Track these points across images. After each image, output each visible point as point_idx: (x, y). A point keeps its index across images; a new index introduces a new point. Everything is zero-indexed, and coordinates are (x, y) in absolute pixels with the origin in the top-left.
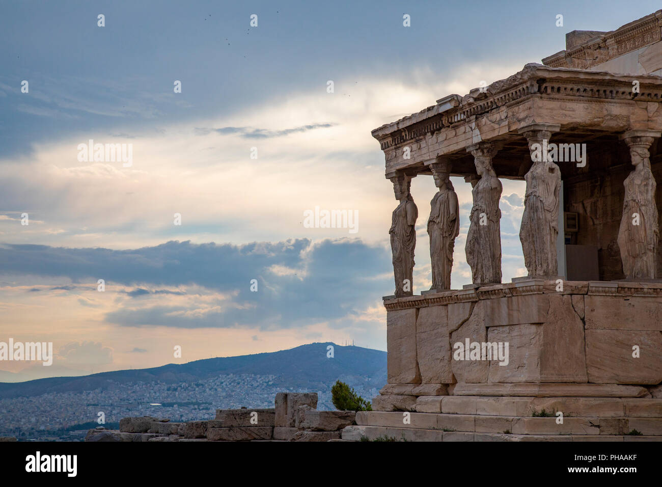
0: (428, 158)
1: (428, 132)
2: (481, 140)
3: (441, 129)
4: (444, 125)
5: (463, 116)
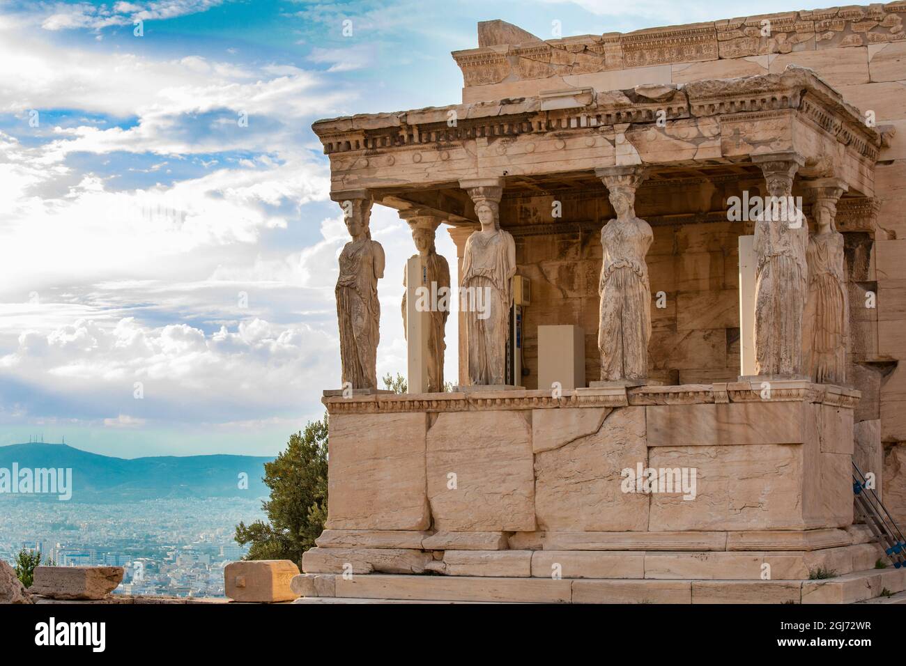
0: (474, 176)
1: (483, 136)
2: (640, 163)
3: (522, 134)
4: (532, 129)
5: (594, 122)
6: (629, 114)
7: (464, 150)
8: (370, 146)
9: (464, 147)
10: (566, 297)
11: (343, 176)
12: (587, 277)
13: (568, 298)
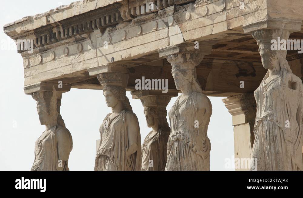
0: (96, 65)
1: (97, 28)
2: (182, 41)
3: (118, 24)
4: (122, 19)
7: (90, 41)
8: (40, 44)
9: (90, 38)
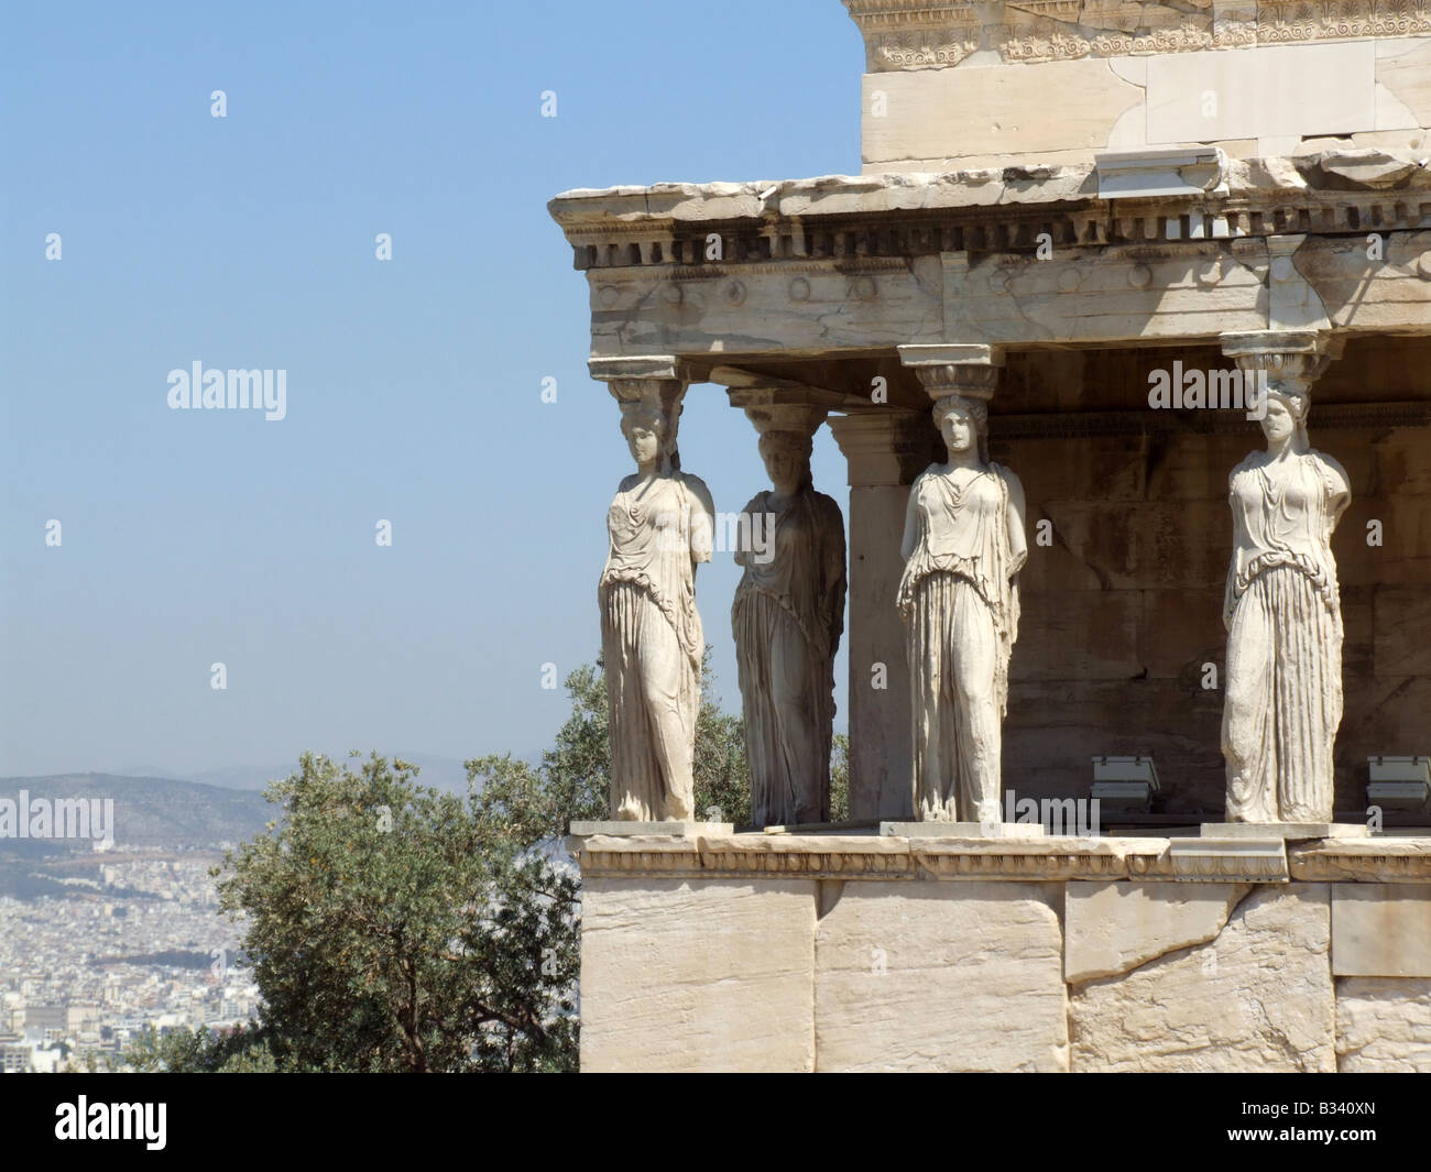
0: (934, 340)
2: (1325, 326)
4: (1075, 239)
5: (1221, 228)
6: (1304, 213)
7: (912, 278)
8: (688, 257)
9: (911, 271)
10: (1106, 587)
11: (621, 323)
12: (1158, 541)
13: (1110, 589)
